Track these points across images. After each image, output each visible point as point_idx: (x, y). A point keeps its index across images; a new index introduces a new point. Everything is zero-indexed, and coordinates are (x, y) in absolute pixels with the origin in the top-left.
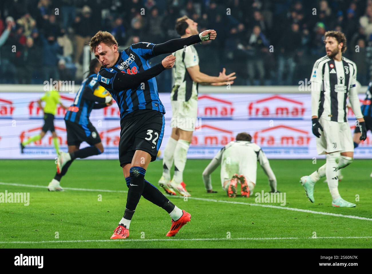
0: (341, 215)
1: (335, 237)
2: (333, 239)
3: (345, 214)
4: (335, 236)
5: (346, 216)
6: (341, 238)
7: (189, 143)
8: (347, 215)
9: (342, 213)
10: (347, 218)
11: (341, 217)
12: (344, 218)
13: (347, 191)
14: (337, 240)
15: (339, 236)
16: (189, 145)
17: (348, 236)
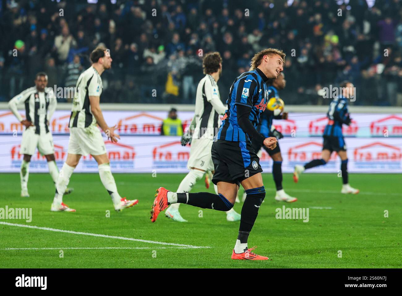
0: (36, 227)
1: (30, 249)
2: (29, 250)
3: (40, 226)
4: (30, 247)
5: (40, 228)
6: (36, 249)
7: (108, 164)
8: (42, 227)
9: (37, 225)
10: (42, 230)
11: (36, 229)
12: (39, 230)
13: (41, 203)
14: (32, 250)
15: (34, 247)
16: (109, 165)
17: (43, 247)
